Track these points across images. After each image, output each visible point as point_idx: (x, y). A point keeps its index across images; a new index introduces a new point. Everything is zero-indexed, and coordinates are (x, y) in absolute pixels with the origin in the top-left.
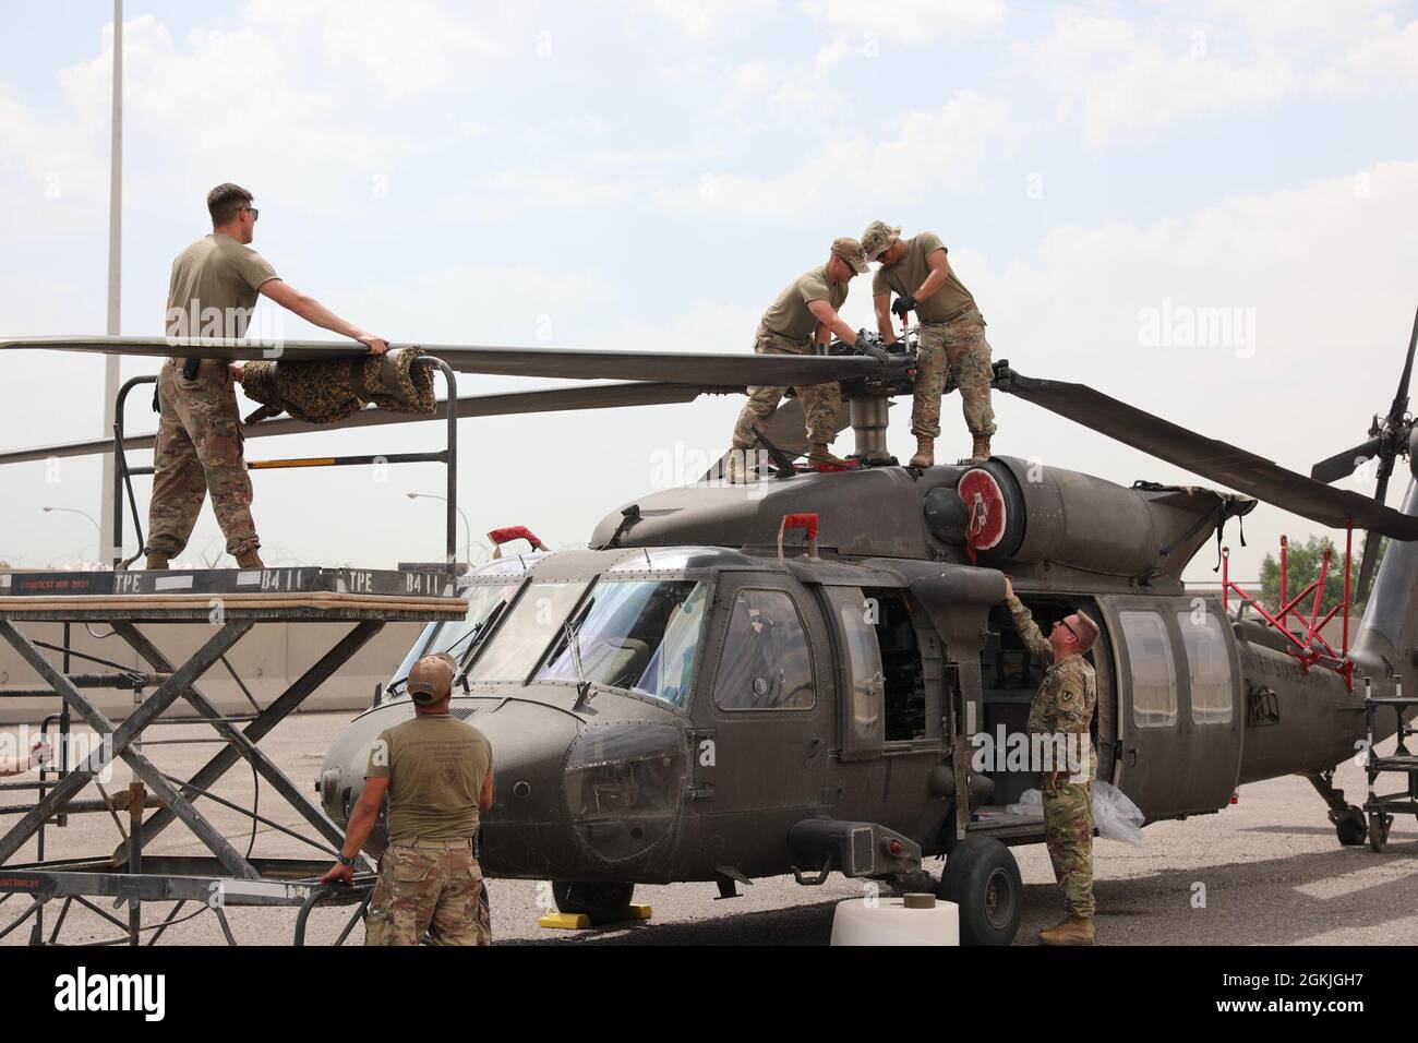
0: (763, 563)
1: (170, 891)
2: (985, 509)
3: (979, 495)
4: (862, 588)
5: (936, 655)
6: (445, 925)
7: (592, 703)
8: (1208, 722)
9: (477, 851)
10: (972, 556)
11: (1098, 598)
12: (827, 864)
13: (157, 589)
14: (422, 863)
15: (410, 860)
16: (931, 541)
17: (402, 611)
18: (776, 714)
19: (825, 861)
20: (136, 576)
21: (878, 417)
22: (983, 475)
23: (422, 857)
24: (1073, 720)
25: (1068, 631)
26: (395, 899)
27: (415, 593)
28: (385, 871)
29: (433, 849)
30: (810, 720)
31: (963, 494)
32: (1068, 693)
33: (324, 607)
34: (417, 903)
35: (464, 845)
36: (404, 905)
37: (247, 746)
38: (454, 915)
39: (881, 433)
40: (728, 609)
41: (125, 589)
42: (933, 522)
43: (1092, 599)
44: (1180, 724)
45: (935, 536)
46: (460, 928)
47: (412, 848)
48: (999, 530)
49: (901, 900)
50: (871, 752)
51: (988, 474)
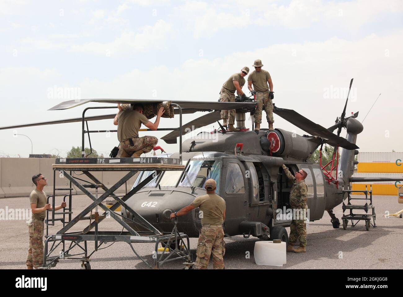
0: (232, 156)
1: (116, 239)
2: (275, 142)
3: (273, 138)
4: (253, 162)
5: (267, 179)
6: (215, 246)
7: (196, 191)
8: (320, 196)
9: (224, 228)
10: (271, 154)
11: (297, 165)
12: (250, 233)
13: (110, 163)
14: (212, 231)
15: (209, 230)
16: (262, 150)
17: (173, 168)
18: (238, 195)
19: (249, 232)
20: (103, 159)
21: (243, 118)
22: (274, 133)
23: (212, 229)
24: (306, 197)
25: (300, 174)
26: (206, 240)
27: (175, 164)
28: (202, 233)
29: (214, 227)
30: (244, 196)
31: (268, 138)
32: (304, 190)
33: (160, 167)
34: (211, 241)
35: (221, 226)
36: (208, 242)
37: (123, 202)
38: (218, 244)
39: (244, 122)
40: (226, 168)
41: (100, 163)
42: (262, 145)
43: (296, 165)
44: (314, 197)
45: (263, 149)
46: (219, 247)
47: (209, 227)
48: (278, 147)
49: (272, 241)
50: (256, 204)
51: (275, 133)
